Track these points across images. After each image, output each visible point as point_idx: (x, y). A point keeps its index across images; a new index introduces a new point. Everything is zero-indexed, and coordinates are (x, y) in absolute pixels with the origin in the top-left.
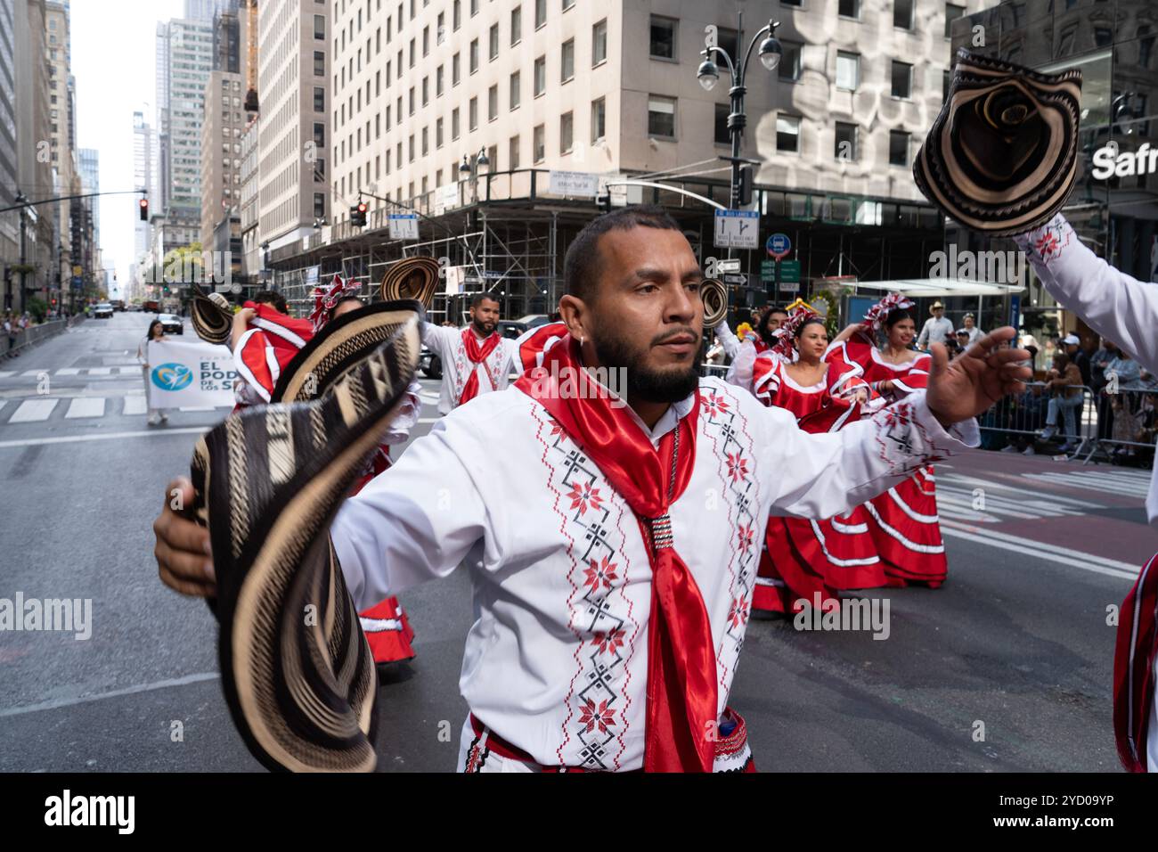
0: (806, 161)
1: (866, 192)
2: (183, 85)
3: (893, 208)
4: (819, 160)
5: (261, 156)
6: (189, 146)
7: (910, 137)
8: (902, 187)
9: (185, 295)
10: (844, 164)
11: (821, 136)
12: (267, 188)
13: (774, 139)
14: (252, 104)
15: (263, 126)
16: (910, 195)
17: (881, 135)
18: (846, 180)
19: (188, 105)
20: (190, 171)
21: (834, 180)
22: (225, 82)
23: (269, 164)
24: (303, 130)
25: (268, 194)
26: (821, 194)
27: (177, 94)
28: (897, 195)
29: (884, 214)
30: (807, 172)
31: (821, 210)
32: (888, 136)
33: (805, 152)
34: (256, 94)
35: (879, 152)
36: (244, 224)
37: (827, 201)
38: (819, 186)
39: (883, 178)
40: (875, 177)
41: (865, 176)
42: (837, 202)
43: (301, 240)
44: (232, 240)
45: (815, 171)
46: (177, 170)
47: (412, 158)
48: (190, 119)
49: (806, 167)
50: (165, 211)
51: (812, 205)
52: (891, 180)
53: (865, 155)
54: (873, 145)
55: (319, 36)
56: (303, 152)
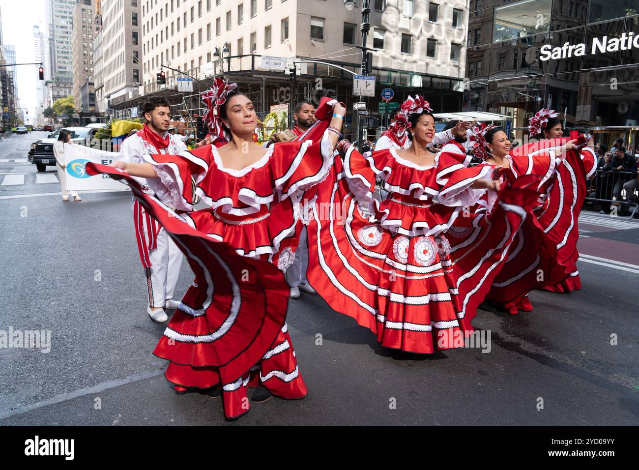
0: (387, 54)
1: (415, 71)
2: (60, 12)
3: (429, 79)
4: (394, 53)
5: (104, 49)
6: (65, 44)
7: (436, 42)
8: (432, 68)
9: (66, 123)
10: (405, 56)
11: (394, 41)
12: (108, 66)
13: (373, 42)
15: (104, 33)
16: (436, 72)
17: (423, 40)
18: (406, 64)
19: (63, 22)
20: (66, 57)
21: (401, 64)
22: (83, 10)
23: (108, 53)
24: (127, 35)
25: (108, 70)
26: (395, 71)
27: (57, 16)
28: (430, 72)
29: (424, 82)
30: (388, 59)
31: (395, 80)
32: (427, 41)
33: (387, 49)
34: (101, 16)
35: (422, 50)
36: (96, 86)
37: (398, 75)
38: (393, 67)
39: (424, 63)
40: (419, 63)
41: (415, 62)
42: (403, 75)
43: (128, 94)
44: (90, 94)
45: (391, 59)
46: (59, 57)
47: (185, 50)
48: (65, 30)
49: (387, 57)
50: (53, 79)
51: (391, 77)
52: (427, 64)
53: (415, 51)
54: (419, 46)
56: (127, 46)
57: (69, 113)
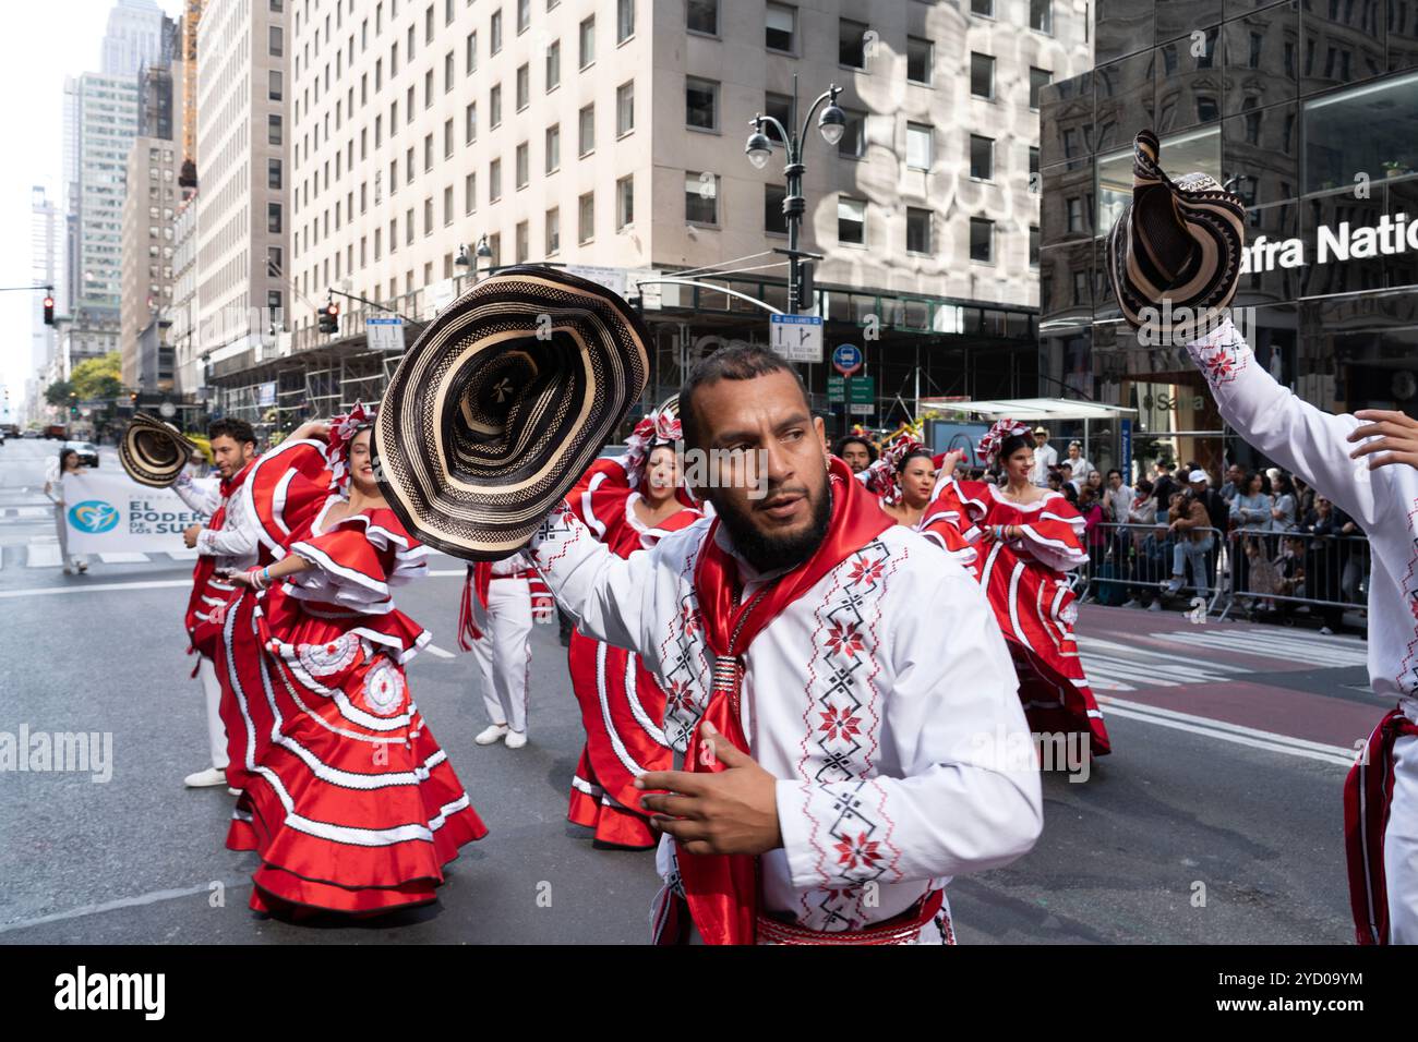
0: (872, 255)
1: (944, 293)
2: (99, 154)
3: (976, 313)
4: (889, 254)
5: (200, 243)
6: (105, 230)
7: (993, 226)
8: (986, 287)
9: (100, 418)
10: (918, 259)
11: (890, 226)
12: (208, 283)
13: (835, 228)
14: (189, 178)
15: (202, 205)
16: (995, 296)
17: (960, 223)
18: (921, 278)
19: (104, 179)
20: (107, 261)
21: (907, 278)
22: (153, 151)
23: (210, 253)
24: (254, 211)
25: (208, 291)
26: (892, 296)
27: (91, 165)
28: (981, 297)
29: (966, 320)
30: (875, 268)
31: (892, 316)
32: (968, 224)
33: (872, 243)
34: (194, 166)
35: (958, 244)
36: (177, 329)
37: (899, 304)
38: (890, 286)
39: (964, 276)
40: (954, 275)
41: (942, 273)
42: (911, 305)
43: (252, 350)
44: (162, 350)
45: (885, 267)
46: (89, 260)
47: (393, 247)
48: (107, 196)
49: (874, 262)
50: (72, 312)
51: (882, 308)
52: (973, 278)
53: (941, 248)
54: (951, 236)
55: (276, 96)
56: (255, 237)
57: (108, 395)
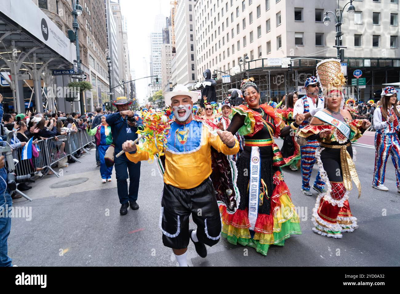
2: (155, 49)
5: (177, 65)
6: (157, 65)
9: (159, 104)
12: (179, 73)
14: (174, 51)
15: (177, 57)
19: (156, 54)
20: (158, 71)
22: (166, 46)
23: (179, 67)
24: (188, 56)
25: (179, 75)
27: (153, 51)
34: (175, 48)
36: (173, 84)
43: (191, 86)
44: (170, 89)
46: (154, 71)
47: (220, 60)
48: (157, 58)
50: (152, 82)
55: (191, 30)
56: (189, 62)
57: (160, 99)
